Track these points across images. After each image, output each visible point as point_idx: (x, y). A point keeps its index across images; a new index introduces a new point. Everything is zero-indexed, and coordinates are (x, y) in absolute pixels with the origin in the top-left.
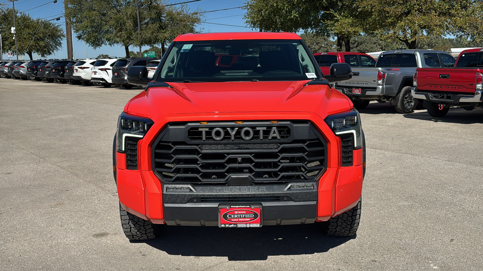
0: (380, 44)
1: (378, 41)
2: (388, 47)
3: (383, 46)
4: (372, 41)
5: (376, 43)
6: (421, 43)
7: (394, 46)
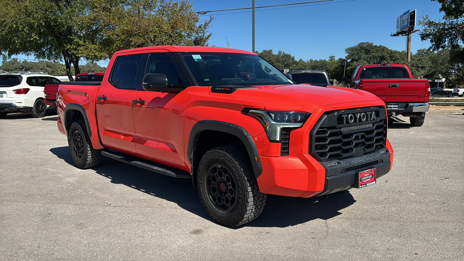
0: (47, 70)
1: (44, 67)
2: (54, 73)
3: (50, 72)
4: (39, 67)
5: (43, 69)
6: (83, 70)
7: (59, 72)
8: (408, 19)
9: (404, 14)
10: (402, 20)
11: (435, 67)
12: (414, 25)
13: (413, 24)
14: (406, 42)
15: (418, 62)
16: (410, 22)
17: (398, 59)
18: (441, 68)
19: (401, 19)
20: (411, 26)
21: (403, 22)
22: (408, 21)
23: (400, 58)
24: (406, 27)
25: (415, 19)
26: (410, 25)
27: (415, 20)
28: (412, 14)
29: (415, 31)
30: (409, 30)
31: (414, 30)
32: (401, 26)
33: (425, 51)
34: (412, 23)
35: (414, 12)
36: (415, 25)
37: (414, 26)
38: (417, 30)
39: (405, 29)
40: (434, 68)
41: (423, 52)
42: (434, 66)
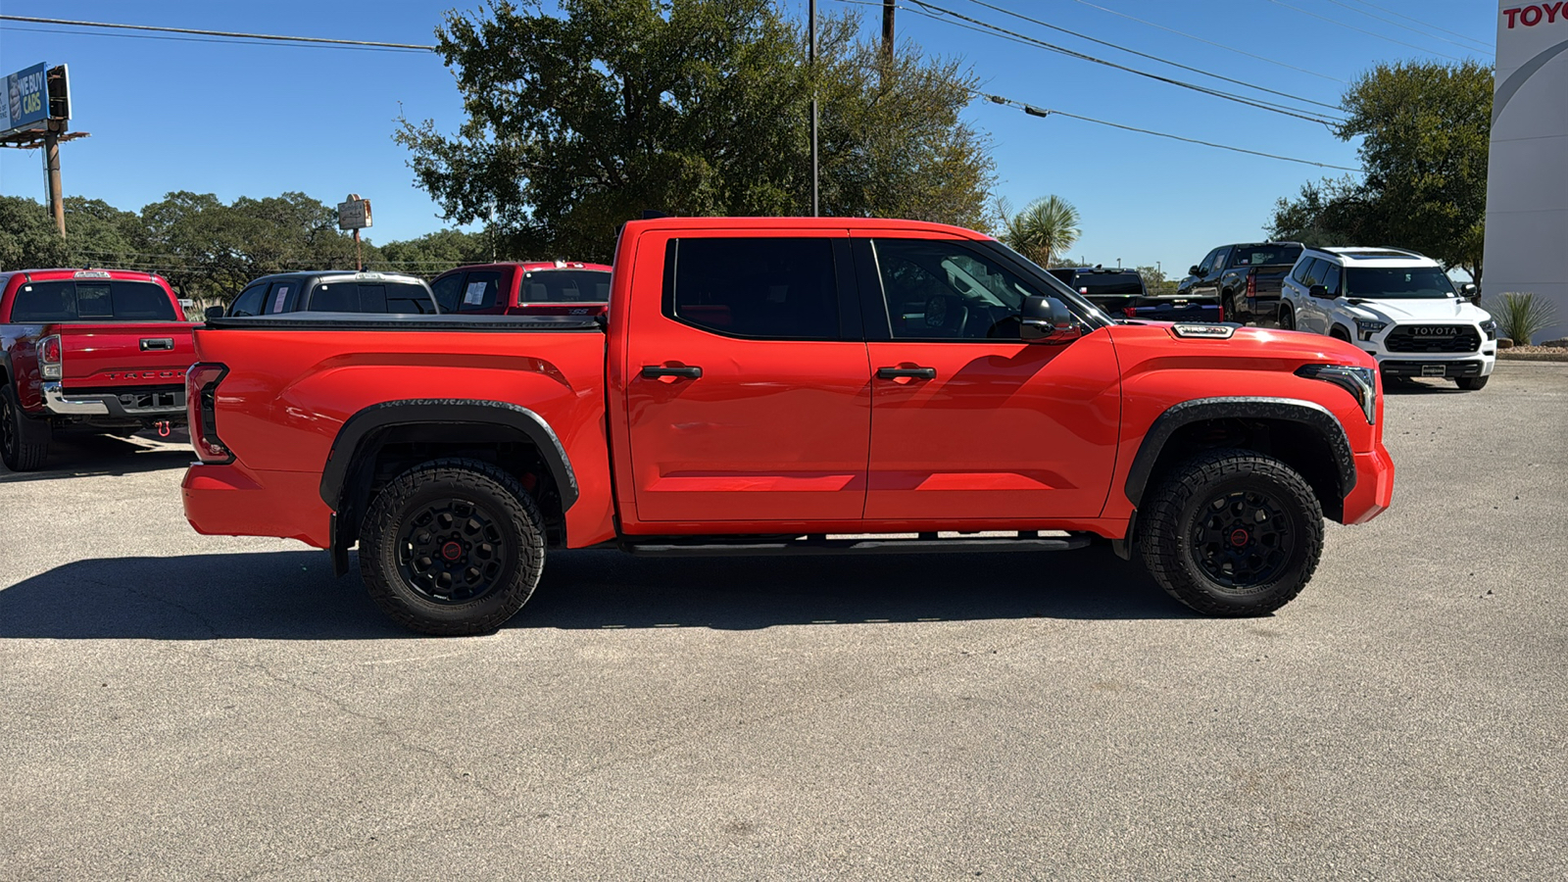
8: (42, 92)
9: (22, 74)
10: (14, 91)
11: (151, 258)
12: (67, 115)
13: (61, 112)
14: (45, 169)
15: (89, 240)
16: (51, 103)
17: (30, 228)
18: (170, 263)
19: (10, 88)
20: (57, 118)
21: (21, 100)
22: (42, 98)
23: (38, 224)
24: (37, 117)
25: (66, 95)
26: (51, 114)
27: (66, 100)
28: (55, 79)
29: (70, 135)
30: (49, 130)
31: (66, 133)
32: (12, 114)
33: (87, 205)
34: (59, 108)
35: (60, 70)
36: (70, 117)
37: (68, 118)
38: (79, 131)
39: (36, 124)
40: (150, 262)
41: (82, 205)
42: (149, 255)
